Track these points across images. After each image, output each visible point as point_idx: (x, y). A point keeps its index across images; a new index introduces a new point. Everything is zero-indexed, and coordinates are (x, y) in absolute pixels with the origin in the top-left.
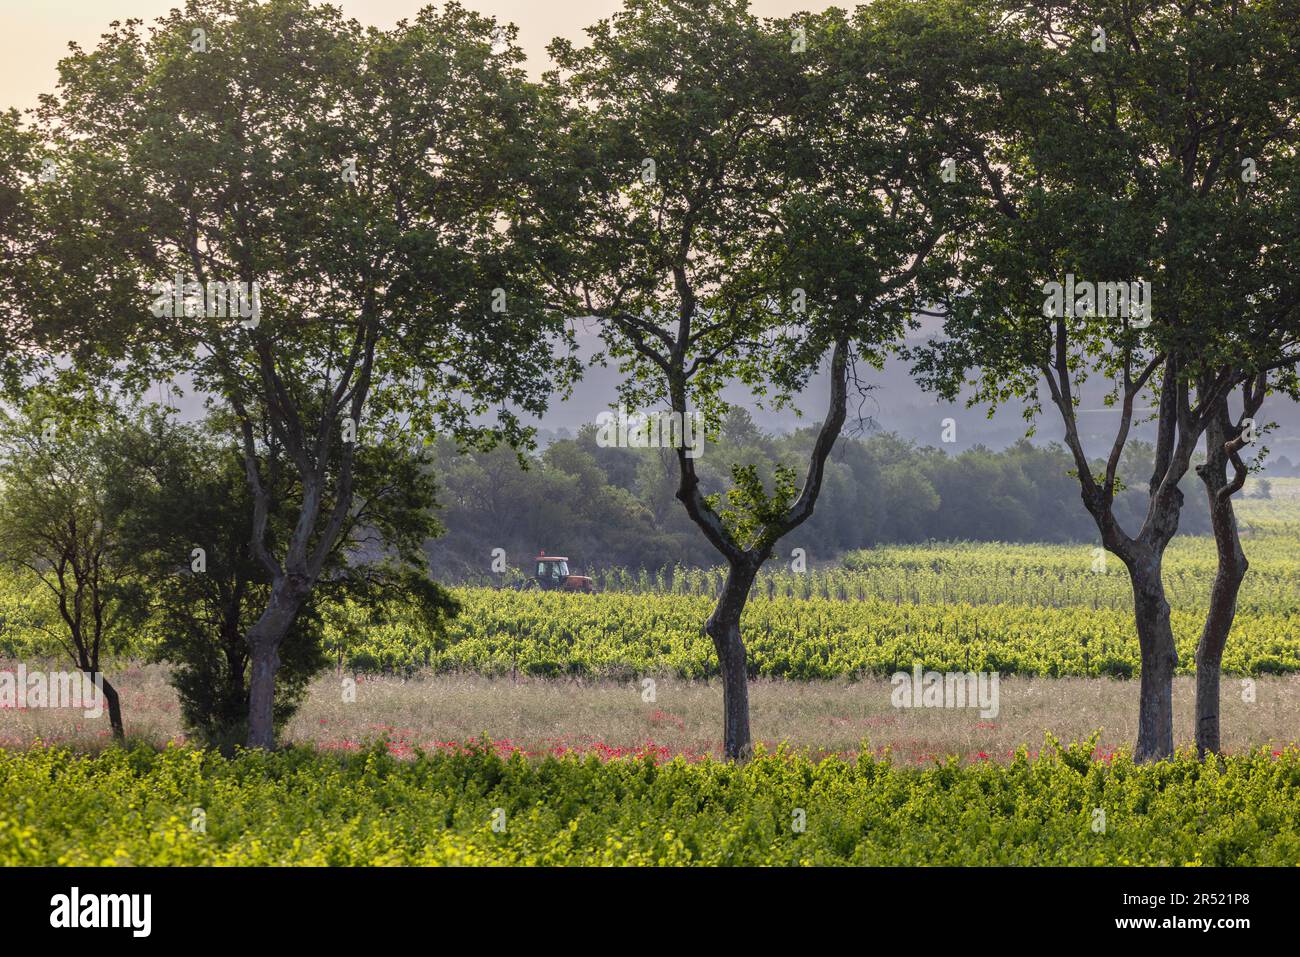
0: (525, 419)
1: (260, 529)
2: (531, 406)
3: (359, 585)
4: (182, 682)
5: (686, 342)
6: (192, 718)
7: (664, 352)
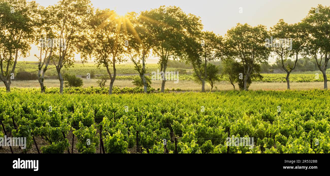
0: (266, 61)
1: (245, 71)
2: (267, 60)
3: (254, 76)
4: (239, 84)
5: (282, 53)
6: (240, 87)
7: (280, 54)
